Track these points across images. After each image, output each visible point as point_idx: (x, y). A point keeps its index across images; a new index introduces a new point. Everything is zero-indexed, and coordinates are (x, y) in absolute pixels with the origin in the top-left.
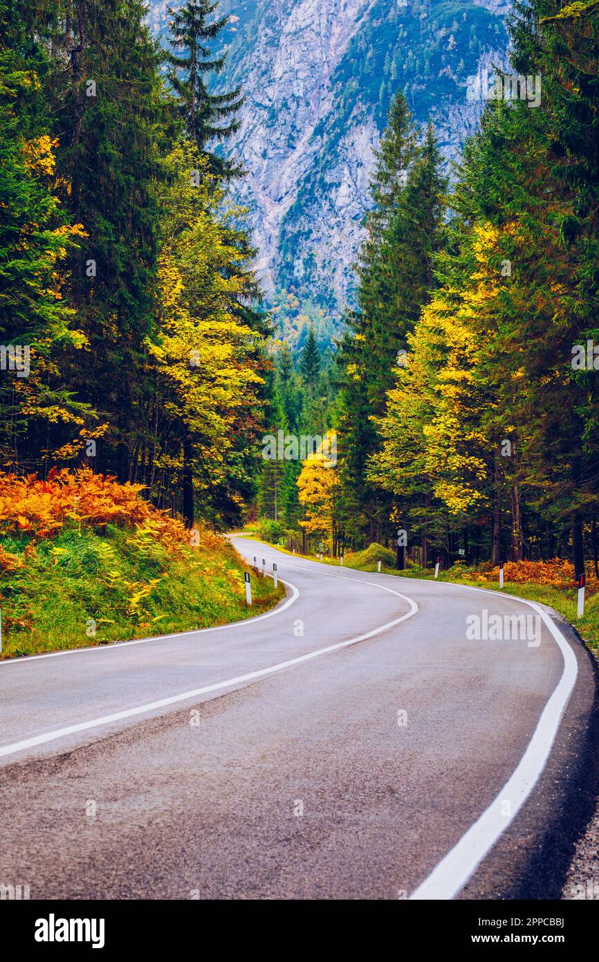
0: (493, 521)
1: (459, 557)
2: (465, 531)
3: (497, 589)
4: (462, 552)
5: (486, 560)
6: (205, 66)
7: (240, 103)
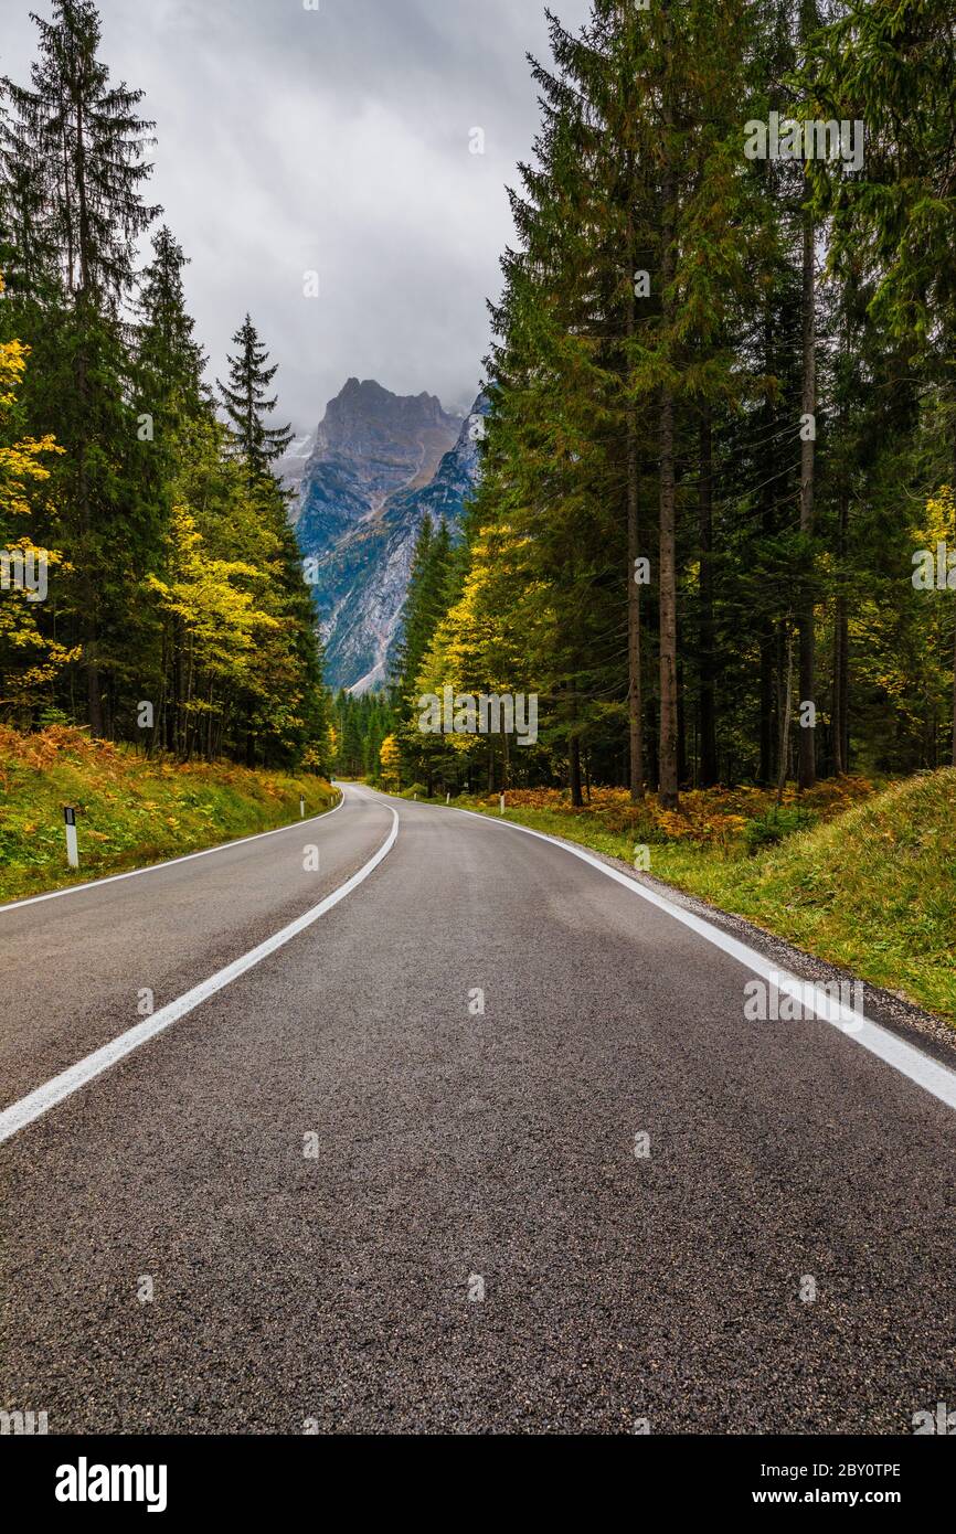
0: (488, 762)
1: (465, 789)
2: (469, 771)
3: (498, 816)
4: (466, 785)
5: (483, 790)
6: (260, 406)
7: (290, 439)
